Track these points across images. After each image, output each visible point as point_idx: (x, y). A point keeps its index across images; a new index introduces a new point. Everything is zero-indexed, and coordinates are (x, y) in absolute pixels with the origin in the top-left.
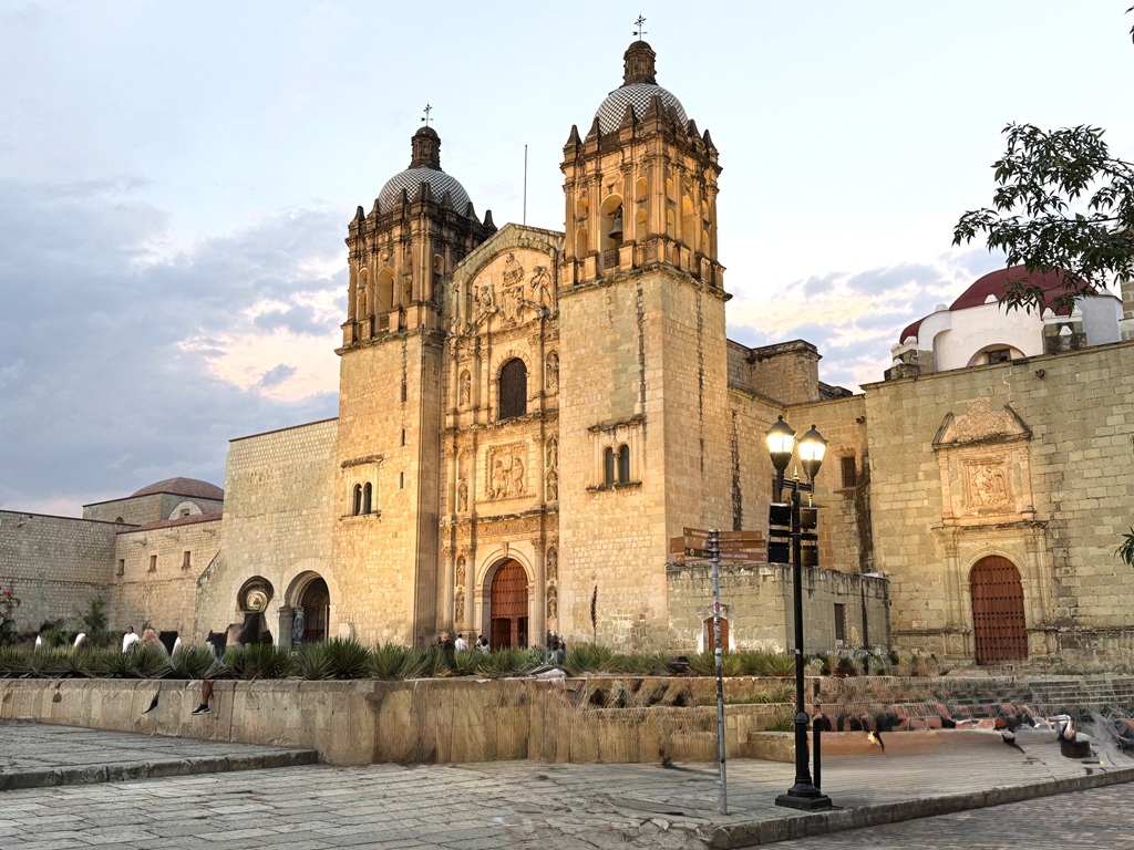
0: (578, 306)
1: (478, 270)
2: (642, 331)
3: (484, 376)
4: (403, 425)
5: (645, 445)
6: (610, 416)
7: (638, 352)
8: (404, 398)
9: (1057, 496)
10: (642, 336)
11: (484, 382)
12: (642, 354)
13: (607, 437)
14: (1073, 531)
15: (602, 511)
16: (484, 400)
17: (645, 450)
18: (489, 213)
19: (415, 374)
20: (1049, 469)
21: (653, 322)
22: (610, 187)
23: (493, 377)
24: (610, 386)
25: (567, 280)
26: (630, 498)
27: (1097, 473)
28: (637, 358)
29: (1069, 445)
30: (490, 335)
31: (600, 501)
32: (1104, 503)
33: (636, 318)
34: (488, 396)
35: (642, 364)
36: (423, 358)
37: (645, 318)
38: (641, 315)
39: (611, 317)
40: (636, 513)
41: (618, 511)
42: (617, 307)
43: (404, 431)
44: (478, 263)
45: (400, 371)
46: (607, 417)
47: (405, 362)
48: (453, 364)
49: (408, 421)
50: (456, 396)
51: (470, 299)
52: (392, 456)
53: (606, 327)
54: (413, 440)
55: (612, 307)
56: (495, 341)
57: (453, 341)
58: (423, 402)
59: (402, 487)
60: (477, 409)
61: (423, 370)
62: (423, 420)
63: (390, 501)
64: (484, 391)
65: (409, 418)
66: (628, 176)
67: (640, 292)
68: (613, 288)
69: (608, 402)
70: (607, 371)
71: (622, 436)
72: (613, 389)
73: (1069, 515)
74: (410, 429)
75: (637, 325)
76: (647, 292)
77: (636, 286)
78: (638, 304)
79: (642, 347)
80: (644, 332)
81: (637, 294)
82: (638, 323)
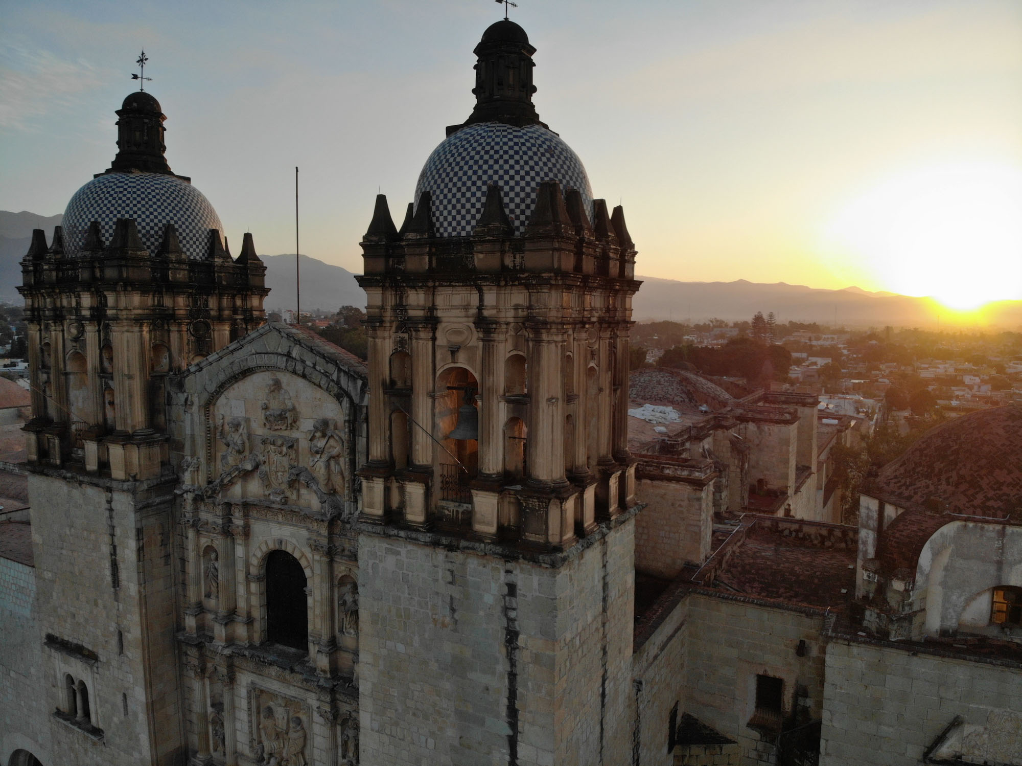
0: (391, 561)
1: (222, 387)
2: (513, 664)
3: (240, 566)
4: (118, 624)
7: (505, 701)
8: (116, 582)
10: (512, 676)
11: (241, 577)
12: (513, 713)
16: (242, 604)
18: (248, 238)
19: (129, 552)
21: (537, 658)
22: (454, 351)
23: (254, 571)
24: (452, 734)
25: (371, 506)
28: (503, 711)
30: (246, 506)
33: (502, 636)
34: (248, 600)
35: (513, 724)
36: (139, 532)
37: (521, 640)
38: (511, 636)
39: (453, 610)
42: (467, 597)
43: (120, 633)
44: (222, 377)
45: (107, 539)
47: (113, 527)
48: (191, 534)
49: (125, 623)
50: (198, 583)
51: (214, 435)
52: (108, 663)
53: (444, 625)
54: (134, 654)
55: (455, 591)
56: (254, 513)
57: (189, 497)
58: (144, 601)
59: (127, 713)
60: (230, 617)
61: (140, 550)
62: (147, 628)
63: (113, 727)
64: (241, 590)
65: (125, 617)
66: (488, 342)
67: (512, 589)
68: (458, 557)
70: (447, 706)
72: (456, 743)
75: (504, 651)
76: (524, 595)
77: (502, 573)
78: (506, 609)
79: (512, 695)
80: (518, 670)
81: (505, 590)
82: (507, 647)
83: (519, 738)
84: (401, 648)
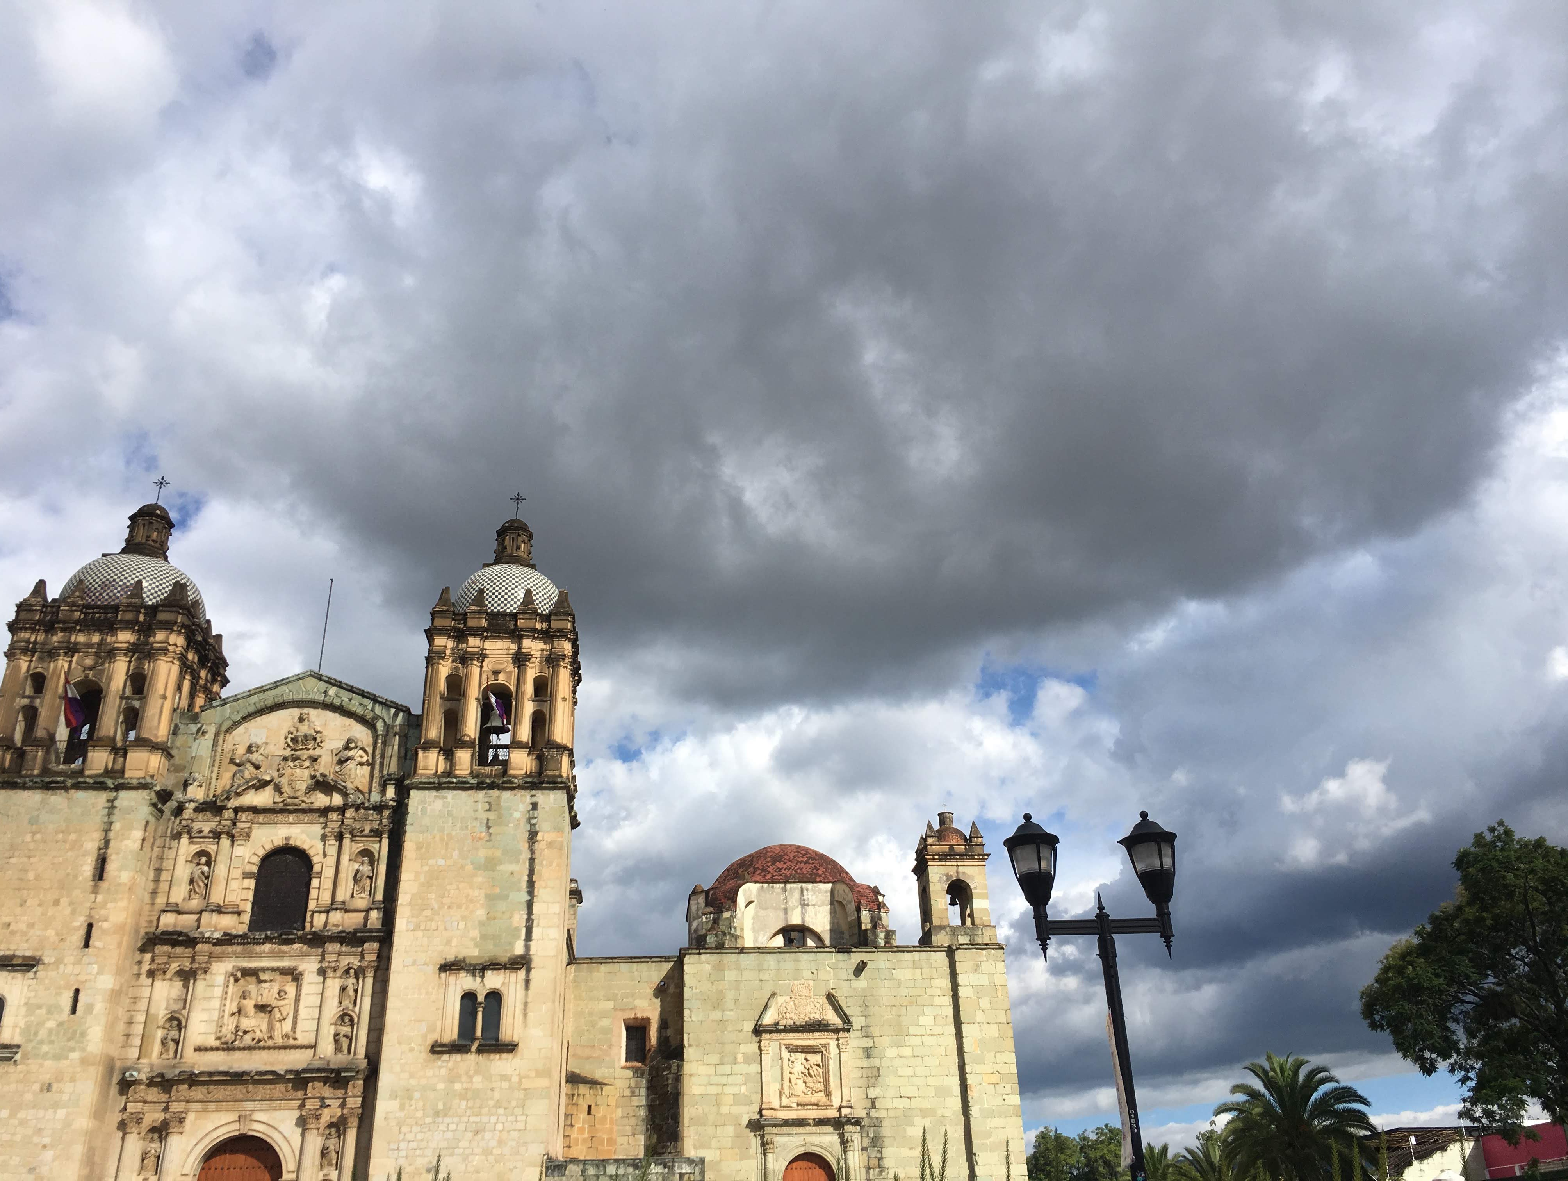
0: (438, 805)
1: (246, 718)
2: (532, 852)
3: (236, 865)
4: (90, 916)
5: (526, 996)
6: (475, 952)
7: (526, 878)
8: (100, 873)
9: (873, 1093)
10: (532, 860)
11: (237, 873)
12: (531, 884)
13: (470, 978)
14: (886, 1131)
15: (452, 1079)
16: (231, 899)
17: (526, 1004)
20: (865, 1063)
21: (550, 845)
22: (496, 673)
23: (251, 868)
24: (481, 913)
25: (425, 768)
26: (498, 1063)
27: (910, 1072)
28: (524, 884)
29: (885, 1041)
30: (254, 810)
31: (450, 1064)
32: (915, 1103)
33: (526, 836)
34: (239, 894)
35: (531, 893)
37: (539, 837)
38: (533, 835)
39: (488, 827)
40: (505, 1085)
41: (477, 1079)
42: (500, 817)
43: (90, 926)
44: (252, 709)
45: (97, 835)
46: (472, 952)
47: (111, 823)
48: (185, 840)
49: (103, 912)
52: (59, 961)
53: (480, 839)
54: (109, 941)
55: (492, 816)
56: (260, 819)
57: (193, 805)
59: (74, 1011)
60: (219, 909)
63: (43, 1034)
64: (234, 885)
65: (104, 905)
66: (521, 669)
67: (535, 806)
68: (495, 793)
69: (475, 933)
70: (478, 894)
71: (493, 980)
72: (484, 918)
73: (883, 1114)
74: (105, 925)
75: (527, 845)
76: (544, 808)
77: (528, 797)
78: (529, 820)
79: (531, 872)
80: (536, 855)
81: (530, 807)
82: (529, 843)
83: (535, 900)
84: (441, 862)
